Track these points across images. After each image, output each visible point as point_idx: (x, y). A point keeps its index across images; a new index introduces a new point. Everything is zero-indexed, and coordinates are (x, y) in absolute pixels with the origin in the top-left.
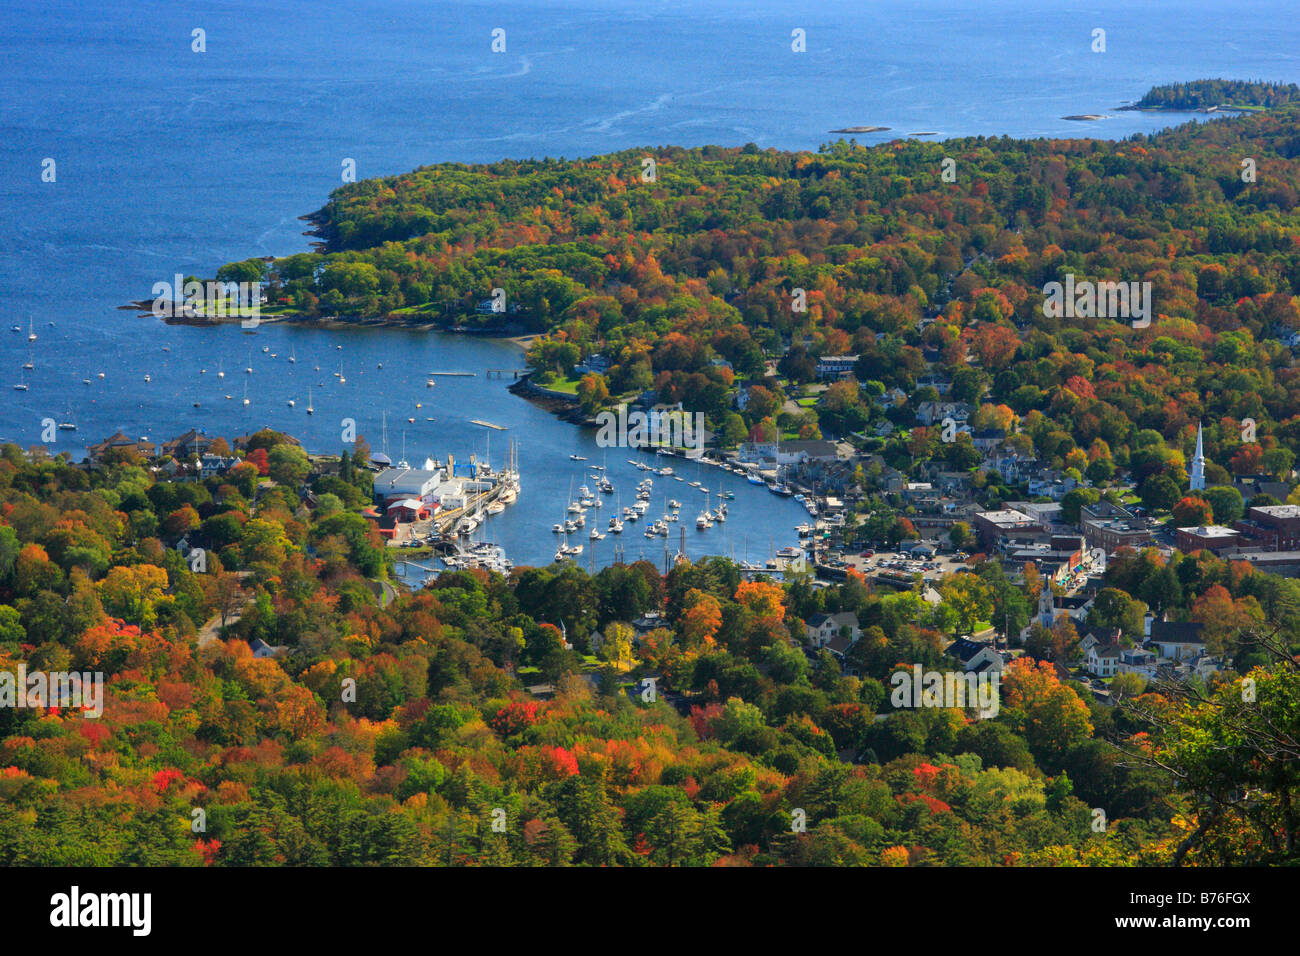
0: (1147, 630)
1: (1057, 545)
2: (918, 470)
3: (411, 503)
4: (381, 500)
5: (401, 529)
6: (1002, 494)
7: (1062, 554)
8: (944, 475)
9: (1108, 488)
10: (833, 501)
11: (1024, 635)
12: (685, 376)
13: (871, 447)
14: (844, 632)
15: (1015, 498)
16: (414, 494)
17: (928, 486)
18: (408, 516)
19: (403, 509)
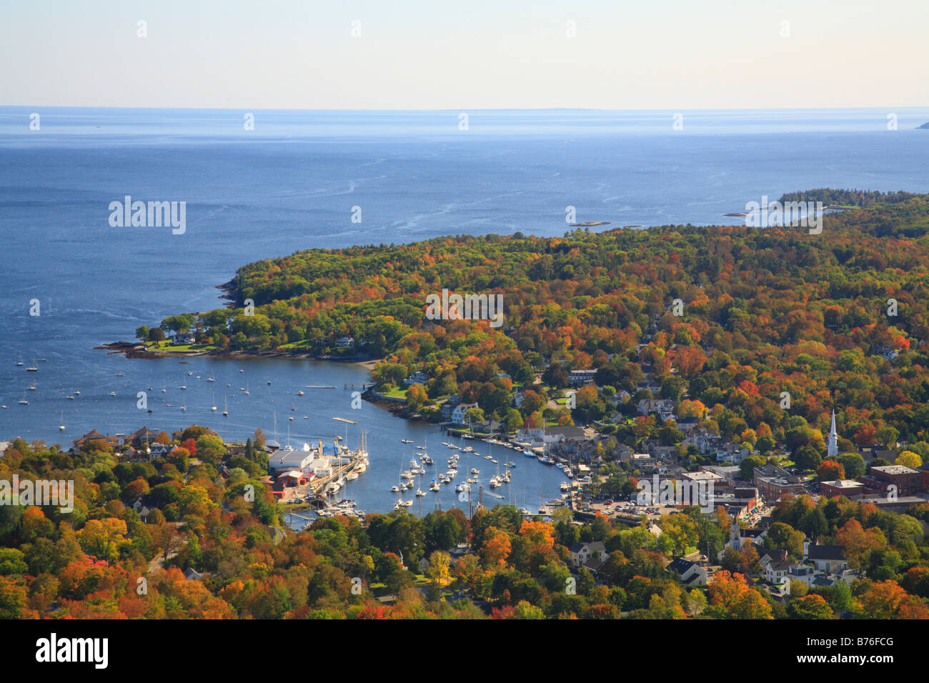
0: (806, 551)
1: (739, 494)
2: (640, 445)
3: (294, 474)
4: (274, 472)
5: (287, 491)
6: (699, 461)
7: (743, 500)
8: (658, 449)
9: (771, 455)
10: (583, 467)
11: (720, 556)
12: (480, 385)
13: (608, 430)
14: (595, 555)
15: (707, 463)
16: (297, 467)
17: (648, 456)
18: (292, 482)
19: (289, 478)
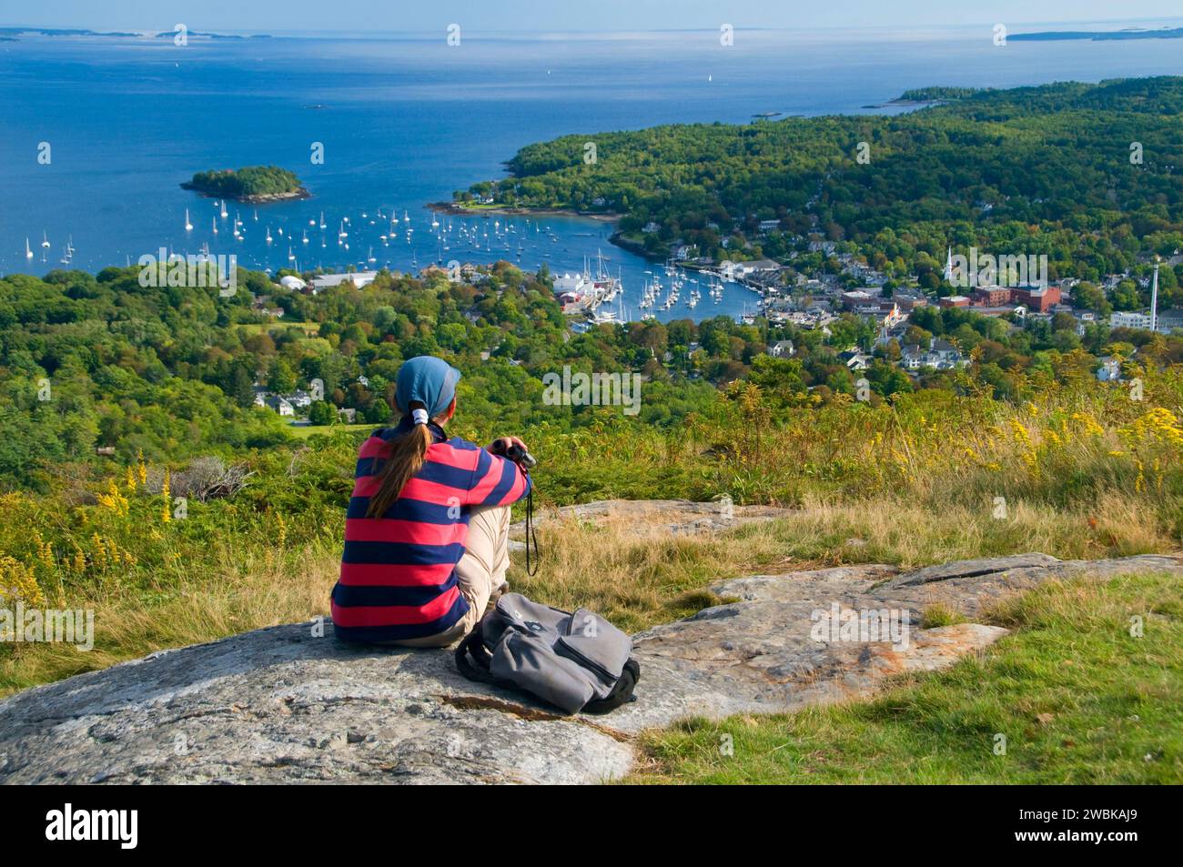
0: (932, 345)
1: (883, 307)
2: (811, 274)
3: (571, 294)
4: (558, 295)
5: (567, 306)
6: (853, 283)
7: (885, 311)
8: (824, 276)
9: (904, 280)
10: (771, 289)
11: (872, 350)
12: (696, 232)
13: (787, 264)
14: (787, 349)
15: (859, 286)
16: (574, 291)
17: (817, 281)
18: (570, 300)
19: (567, 297)
